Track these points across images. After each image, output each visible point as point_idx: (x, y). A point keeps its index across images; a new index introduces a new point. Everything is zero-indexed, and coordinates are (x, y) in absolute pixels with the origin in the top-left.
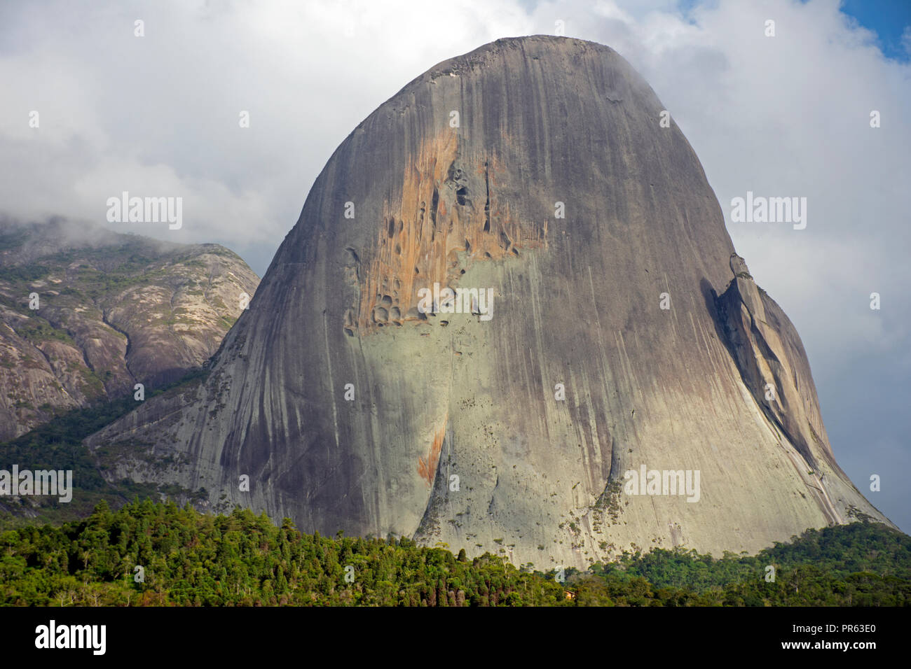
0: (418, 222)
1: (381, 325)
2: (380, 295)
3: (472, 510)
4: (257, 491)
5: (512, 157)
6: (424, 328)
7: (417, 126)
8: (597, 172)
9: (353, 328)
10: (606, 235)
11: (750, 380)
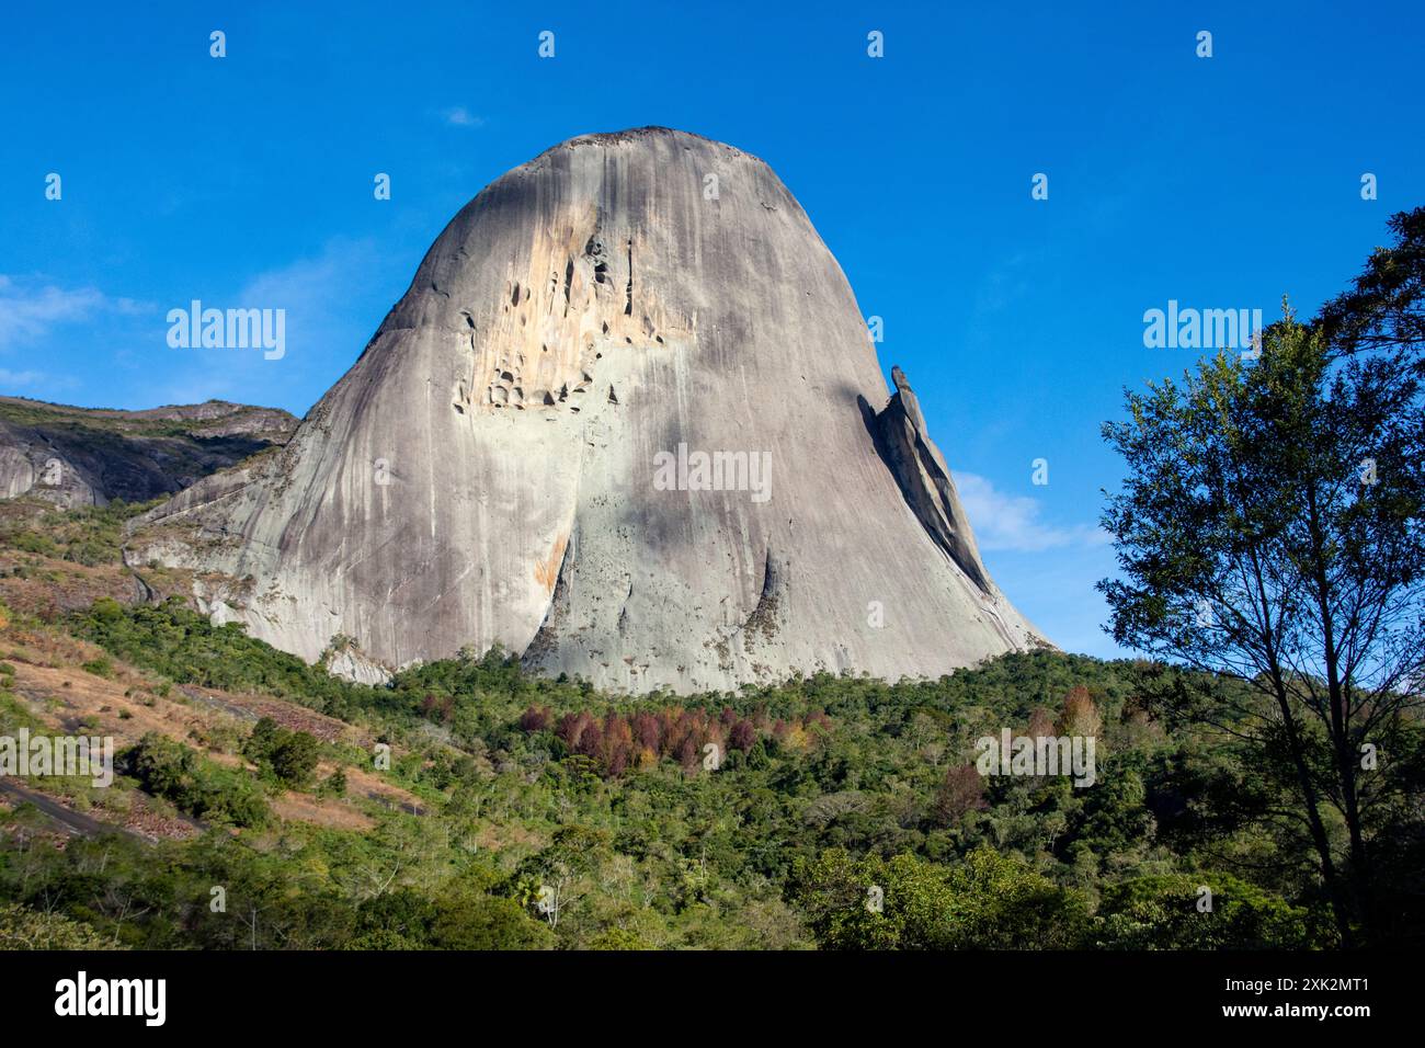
0: (548, 294)
1: (498, 406)
2: (498, 370)
3: (598, 622)
4: (320, 582)
5: (660, 240)
6: (550, 412)
7: (551, 189)
8: (751, 269)
9: (464, 405)
10: (760, 334)
11: (913, 499)
